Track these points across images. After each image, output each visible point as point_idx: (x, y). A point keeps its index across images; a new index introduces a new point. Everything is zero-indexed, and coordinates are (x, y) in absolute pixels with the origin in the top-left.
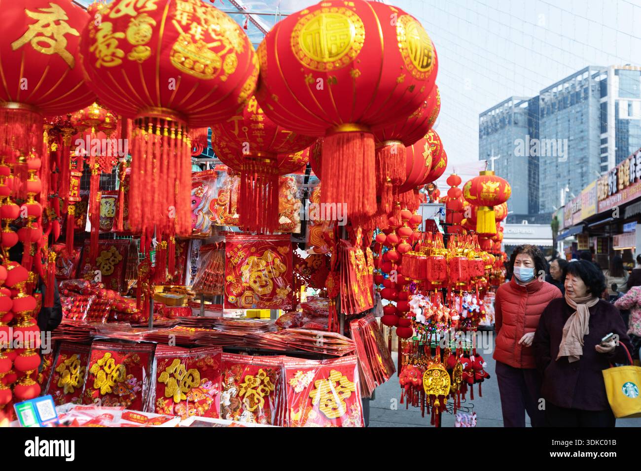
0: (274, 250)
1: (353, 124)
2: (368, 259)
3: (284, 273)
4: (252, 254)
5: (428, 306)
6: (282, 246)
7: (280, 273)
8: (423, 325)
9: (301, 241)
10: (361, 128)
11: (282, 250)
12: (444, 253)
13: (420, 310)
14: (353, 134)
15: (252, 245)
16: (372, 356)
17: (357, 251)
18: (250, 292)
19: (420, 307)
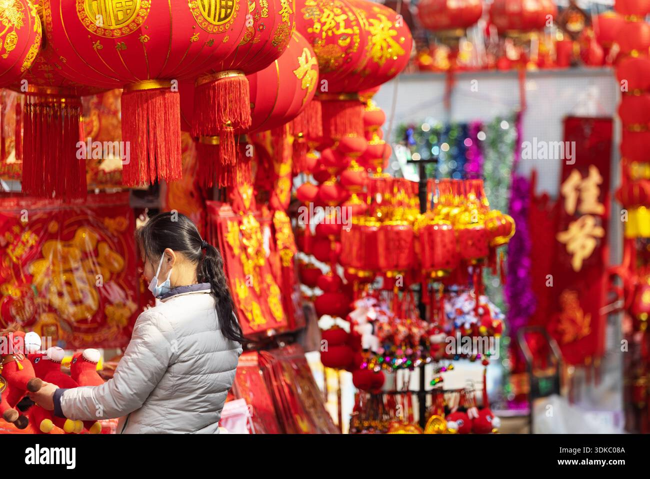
0: (96, 226)
1: (151, 81)
2: (279, 236)
3: (119, 275)
4: (53, 237)
5: (384, 319)
6: (112, 216)
7: (112, 274)
8: (374, 353)
9: (151, 205)
10: (160, 85)
11: (110, 223)
12: (411, 218)
13: (369, 327)
14: (152, 92)
15: (51, 216)
16: (287, 419)
17: (245, 220)
18: (52, 315)
19: (371, 321)
